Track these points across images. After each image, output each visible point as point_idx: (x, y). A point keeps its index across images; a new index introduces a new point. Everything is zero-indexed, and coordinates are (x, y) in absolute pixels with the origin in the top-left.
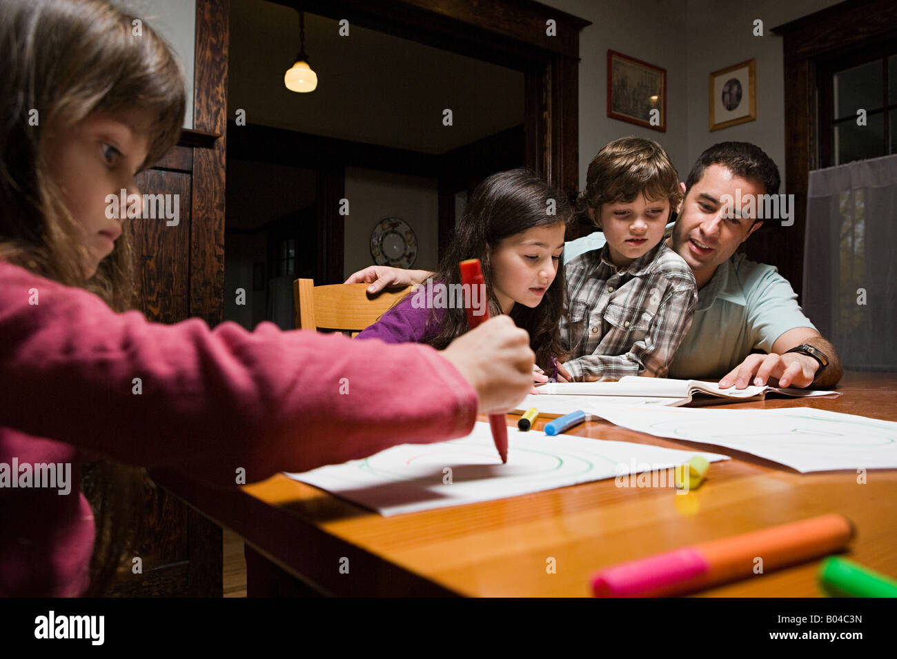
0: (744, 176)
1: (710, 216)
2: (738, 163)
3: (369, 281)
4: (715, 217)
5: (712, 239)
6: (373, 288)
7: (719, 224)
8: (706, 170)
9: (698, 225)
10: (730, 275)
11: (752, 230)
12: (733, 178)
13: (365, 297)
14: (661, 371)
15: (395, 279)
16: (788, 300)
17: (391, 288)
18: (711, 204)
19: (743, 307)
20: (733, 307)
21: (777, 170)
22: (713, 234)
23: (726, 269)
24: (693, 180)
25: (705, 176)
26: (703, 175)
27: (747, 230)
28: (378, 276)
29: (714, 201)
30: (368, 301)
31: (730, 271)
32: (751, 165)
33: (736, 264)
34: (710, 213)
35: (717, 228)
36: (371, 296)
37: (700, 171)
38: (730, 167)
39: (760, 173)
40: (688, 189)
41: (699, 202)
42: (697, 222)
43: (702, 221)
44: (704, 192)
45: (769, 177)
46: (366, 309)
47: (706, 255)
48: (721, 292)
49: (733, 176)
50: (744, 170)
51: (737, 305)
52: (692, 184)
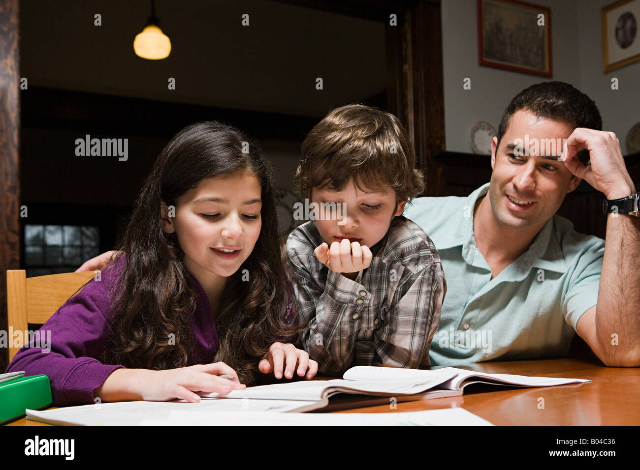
1: (522, 167)
2: (540, 104)
5: (529, 193)
7: (533, 174)
8: (511, 118)
9: (511, 180)
22: (528, 187)
25: (511, 124)
26: (509, 124)
32: (554, 103)
37: (506, 121)
38: (533, 110)
39: (567, 110)
43: (513, 175)
44: (511, 142)
47: (528, 211)
48: (538, 260)
50: (548, 110)
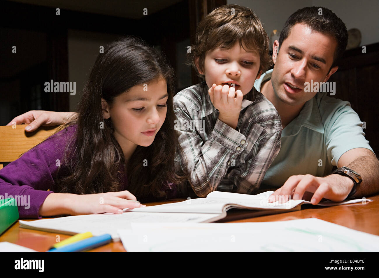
0: (320, 31)
1: (298, 63)
2: (315, 21)
3: (29, 122)
4: (302, 63)
5: (300, 81)
6: (29, 128)
7: (305, 69)
8: (292, 28)
9: (288, 72)
10: (313, 109)
11: (331, 73)
12: (312, 32)
13: (24, 135)
14: (252, 190)
15: (48, 119)
16: (353, 126)
17: (45, 126)
18: (298, 54)
19: (321, 134)
20: (314, 135)
21: (345, 27)
22: (301, 76)
23: (311, 104)
24: (283, 37)
25: (292, 33)
26: (290, 32)
27: (327, 73)
28: (35, 118)
29: (299, 51)
30: (27, 139)
31: (314, 105)
32: (324, 22)
33: (319, 100)
34: (297, 61)
35: (304, 72)
36: (29, 134)
37: (288, 30)
38: (310, 25)
39: (332, 28)
40: (281, 43)
41: (289, 54)
42: (288, 69)
43: (292, 67)
44: (291, 45)
45: (339, 32)
46: (24, 145)
47: (297, 94)
48: (307, 122)
49: (312, 31)
50: (319, 26)
51: (318, 133)
52: (283, 40)
